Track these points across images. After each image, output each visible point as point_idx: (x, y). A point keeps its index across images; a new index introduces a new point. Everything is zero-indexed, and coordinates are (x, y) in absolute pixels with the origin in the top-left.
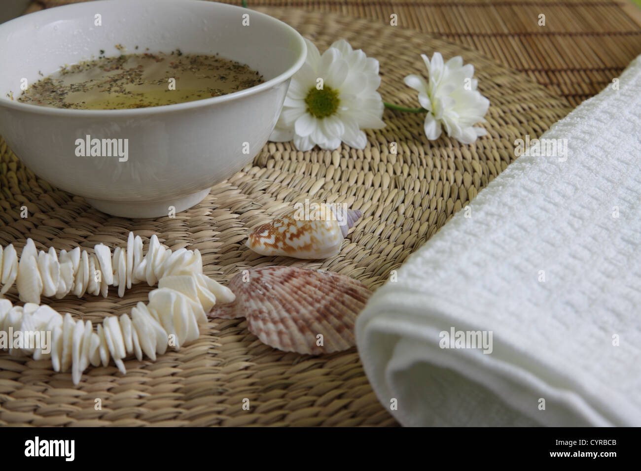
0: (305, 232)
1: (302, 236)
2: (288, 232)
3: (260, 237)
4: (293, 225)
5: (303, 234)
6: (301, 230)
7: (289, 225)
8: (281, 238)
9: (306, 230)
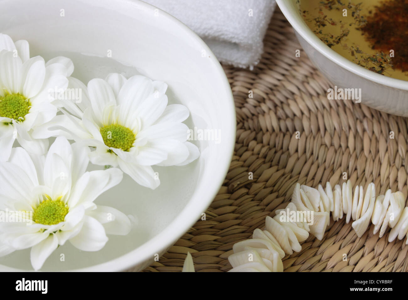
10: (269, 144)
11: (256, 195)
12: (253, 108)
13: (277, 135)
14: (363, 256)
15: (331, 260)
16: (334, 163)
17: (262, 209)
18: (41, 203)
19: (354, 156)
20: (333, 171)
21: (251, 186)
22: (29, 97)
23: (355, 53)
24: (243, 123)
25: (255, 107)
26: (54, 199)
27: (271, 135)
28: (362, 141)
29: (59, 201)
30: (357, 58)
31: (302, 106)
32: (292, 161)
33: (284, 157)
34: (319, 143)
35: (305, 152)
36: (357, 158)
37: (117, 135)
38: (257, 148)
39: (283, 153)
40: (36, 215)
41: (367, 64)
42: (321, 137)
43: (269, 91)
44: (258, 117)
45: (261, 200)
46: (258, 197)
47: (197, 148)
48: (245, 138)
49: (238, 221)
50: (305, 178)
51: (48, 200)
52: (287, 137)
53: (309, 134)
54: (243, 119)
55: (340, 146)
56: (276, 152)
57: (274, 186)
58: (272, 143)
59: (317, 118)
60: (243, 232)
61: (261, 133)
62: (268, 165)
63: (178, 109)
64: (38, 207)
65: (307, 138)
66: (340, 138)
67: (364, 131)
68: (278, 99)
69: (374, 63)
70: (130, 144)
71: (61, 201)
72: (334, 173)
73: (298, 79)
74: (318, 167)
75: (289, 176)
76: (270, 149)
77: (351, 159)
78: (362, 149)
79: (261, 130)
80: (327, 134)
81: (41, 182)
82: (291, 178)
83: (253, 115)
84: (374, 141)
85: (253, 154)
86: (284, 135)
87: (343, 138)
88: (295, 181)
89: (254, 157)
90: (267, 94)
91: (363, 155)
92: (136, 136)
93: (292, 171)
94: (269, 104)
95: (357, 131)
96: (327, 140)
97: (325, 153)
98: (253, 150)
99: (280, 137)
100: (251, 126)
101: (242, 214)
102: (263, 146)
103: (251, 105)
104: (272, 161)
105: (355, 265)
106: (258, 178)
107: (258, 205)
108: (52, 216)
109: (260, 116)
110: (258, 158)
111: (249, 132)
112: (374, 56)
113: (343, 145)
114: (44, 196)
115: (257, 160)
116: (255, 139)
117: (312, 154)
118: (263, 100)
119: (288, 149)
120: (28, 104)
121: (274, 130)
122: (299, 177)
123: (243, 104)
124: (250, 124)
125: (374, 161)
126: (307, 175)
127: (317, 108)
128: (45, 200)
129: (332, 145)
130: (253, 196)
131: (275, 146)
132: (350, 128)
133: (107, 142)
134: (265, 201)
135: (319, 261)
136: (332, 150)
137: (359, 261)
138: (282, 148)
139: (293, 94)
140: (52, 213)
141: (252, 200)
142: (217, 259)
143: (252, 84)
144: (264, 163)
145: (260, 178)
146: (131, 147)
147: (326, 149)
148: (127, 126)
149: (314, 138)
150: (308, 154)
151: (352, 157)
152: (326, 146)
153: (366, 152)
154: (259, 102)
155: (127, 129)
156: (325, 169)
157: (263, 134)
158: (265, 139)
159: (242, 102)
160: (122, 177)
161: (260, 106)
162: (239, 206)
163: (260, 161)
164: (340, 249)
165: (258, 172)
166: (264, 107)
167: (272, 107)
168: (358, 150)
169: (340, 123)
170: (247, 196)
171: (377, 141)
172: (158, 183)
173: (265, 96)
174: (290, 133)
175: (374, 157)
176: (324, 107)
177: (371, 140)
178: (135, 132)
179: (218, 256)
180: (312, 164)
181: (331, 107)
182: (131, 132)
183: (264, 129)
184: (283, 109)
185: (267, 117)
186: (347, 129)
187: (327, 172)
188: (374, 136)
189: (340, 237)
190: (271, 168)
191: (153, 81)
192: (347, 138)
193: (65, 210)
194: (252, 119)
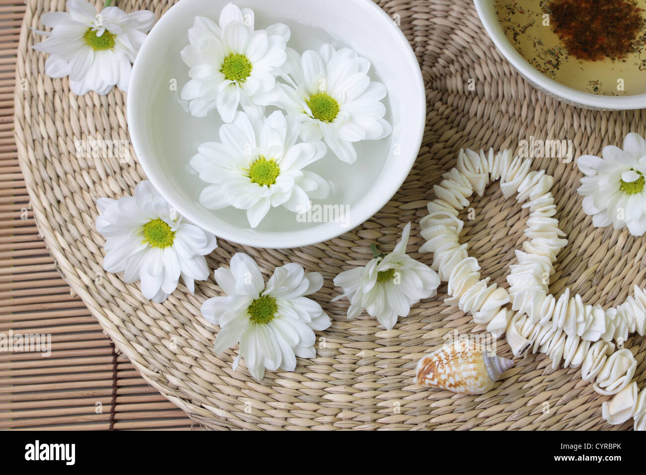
0: (460, 385)
1: (458, 387)
2: (448, 381)
3: (425, 378)
4: (453, 377)
5: (459, 387)
6: (458, 383)
7: (449, 375)
8: (442, 383)
9: (462, 384)
10: (452, 106)
11: (436, 154)
12: (442, 68)
13: (460, 97)
14: (519, 219)
15: (492, 220)
16: (506, 130)
17: (439, 168)
18: (256, 161)
19: (525, 124)
20: (504, 138)
21: (432, 145)
22: (251, 61)
23: (537, 44)
24: (432, 83)
25: (444, 67)
26: (268, 160)
27: (455, 96)
28: (534, 109)
29: (271, 162)
30: (537, 50)
31: (486, 71)
32: (470, 125)
33: (464, 120)
34: (496, 110)
35: (483, 116)
36: (527, 127)
37: (324, 107)
38: (442, 109)
39: (463, 116)
40: (252, 173)
41: (545, 57)
42: (499, 104)
43: (459, 53)
44: (445, 77)
45: (440, 159)
46: (437, 156)
47: (390, 126)
48: (432, 99)
49: (418, 177)
50: (480, 142)
51: (262, 159)
52: (469, 100)
53: (489, 100)
54: (432, 78)
55: (514, 114)
56: (458, 114)
57: (452, 147)
58: (455, 105)
59: (498, 84)
60: (421, 187)
61: (446, 94)
62: (449, 126)
63: (379, 87)
64: (254, 164)
65: (486, 103)
66: (515, 106)
67: (537, 100)
68: (465, 62)
69: (552, 57)
70: (334, 115)
71: (274, 161)
72: (505, 139)
73: (484, 44)
74: (492, 132)
75: (466, 140)
76: (453, 111)
77: (522, 128)
78: (533, 119)
79: (447, 91)
80: (504, 102)
81: (258, 144)
82: (467, 141)
83: (441, 75)
84: (544, 112)
85: (437, 115)
86: (467, 98)
87: (518, 107)
88: (470, 144)
89: (438, 117)
90: (456, 56)
91: (533, 124)
92: (340, 108)
93: (469, 134)
94: (457, 65)
95: (531, 100)
96: (503, 107)
97: (500, 120)
98: (438, 110)
99: (462, 100)
100: (439, 86)
101: (422, 170)
102: (447, 108)
103: (441, 65)
104: (453, 123)
105: (512, 226)
106: (439, 138)
107: (436, 164)
108: (265, 176)
109: (448, 77)
110: (441, 119)
111: (436, 92)
112: (553, 49)
113: (517, 113)
114: (259, 156)
115: (441, 121)
116: (441, 100)
117: (489, 119)
118: (452, 62)
119: (468, 113)
120: (250, 66)
121: (458, 92)
122: (474, 141)
123: (434, 63)
124: (438, 84)
125: (541, 131)
126: (482, 139)
127: (499, 75)
128: (260, 159)
129: (507, 112)
130: (433, 155)
131: (457, 108)
132: (525, 97)
133: (315, 112)
134: (443, 161)
135: (482, 220)
136: (506, 118)
137: (515, 223)
138: (463, 110)
139: (479, 58)
140: (265, 174)
141: (432, 159)
142: (396, 210)
143: (444, 44)
144: (446, 124)
145: (441, 138)
146: (335, 118)
147: (502, 116)
148: (333, 96)
149: (493, 104)
150: (485, 119)
151: (523, 126)
152: (502, 112)
153: (536, 122)
154: (448, 63)
155: (333, 100)
156: (498, 135)
157: (449, 95)
158: (450, 100)
159: (433, 61)
160: (326, 151)
161: (449, 67)
162: (421, 163)
163: (443, 122)
164: (500, 211)
165: (439, 132)
166: (452, 68)
167: (459, 69)
168: (529, 120)
169: (517, 91)
170: (428, 155)
171: (547, 112)
172: (355, 159)
173: (454, 58)
174: (472, 97)
175: (542, 128)
176: (505, 74)
177: (542, 110)
178: (339, 103)
179: (397, 207)
180: (488, 129)
181: (511, 74)
182: (336, 103)
183: (450, 91)
184: (468, 72)
185: (454, 79)
186: (523, 98)
187: (500, 138)
188: (545, 107)
189: (502, 200)
190: (452, 130)
191: (359, 56)
192: (521, 107)
193: (277, 171)
194: (440, 80)
